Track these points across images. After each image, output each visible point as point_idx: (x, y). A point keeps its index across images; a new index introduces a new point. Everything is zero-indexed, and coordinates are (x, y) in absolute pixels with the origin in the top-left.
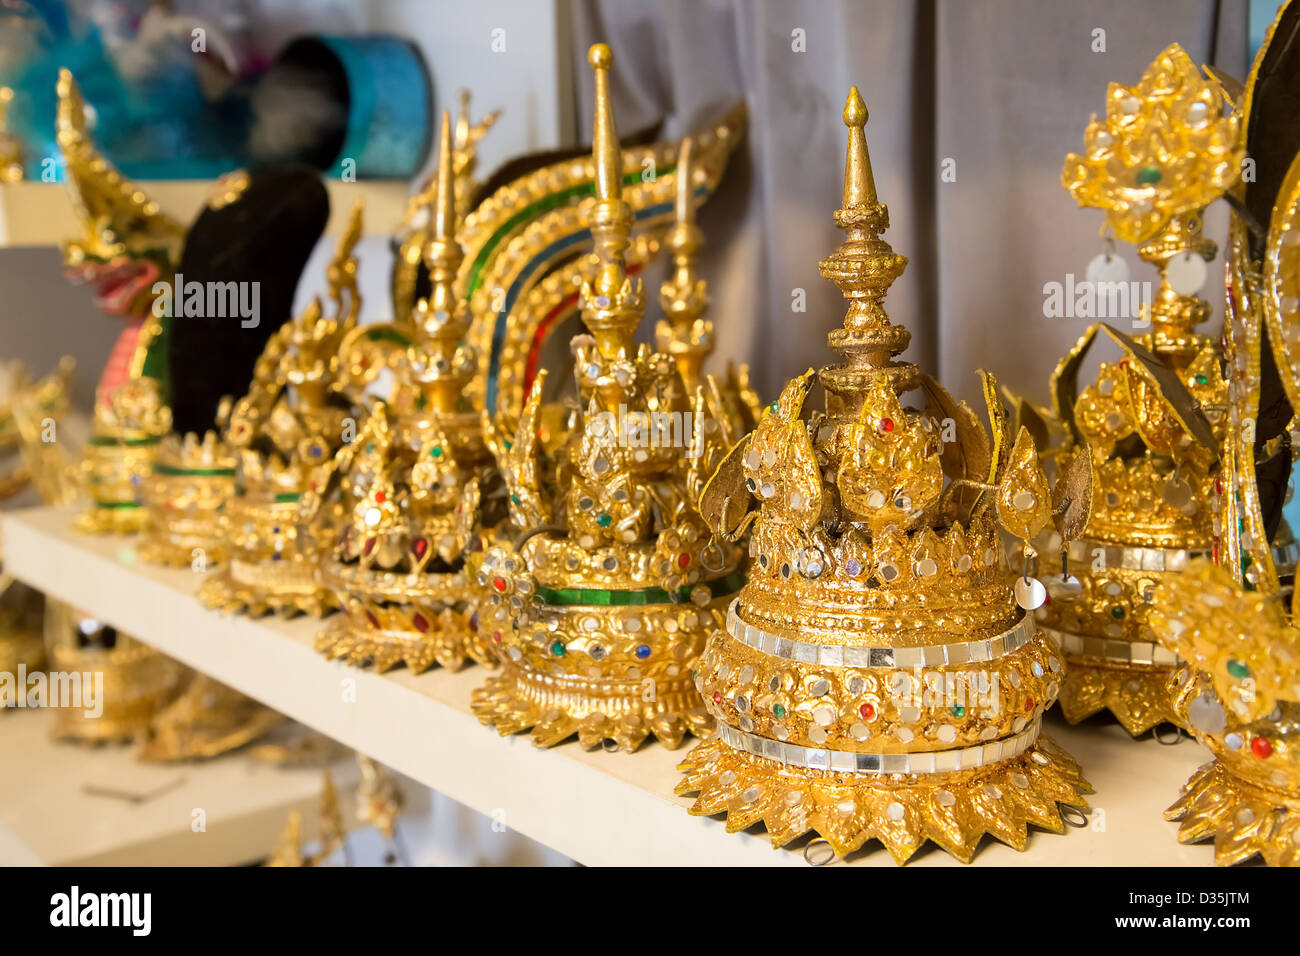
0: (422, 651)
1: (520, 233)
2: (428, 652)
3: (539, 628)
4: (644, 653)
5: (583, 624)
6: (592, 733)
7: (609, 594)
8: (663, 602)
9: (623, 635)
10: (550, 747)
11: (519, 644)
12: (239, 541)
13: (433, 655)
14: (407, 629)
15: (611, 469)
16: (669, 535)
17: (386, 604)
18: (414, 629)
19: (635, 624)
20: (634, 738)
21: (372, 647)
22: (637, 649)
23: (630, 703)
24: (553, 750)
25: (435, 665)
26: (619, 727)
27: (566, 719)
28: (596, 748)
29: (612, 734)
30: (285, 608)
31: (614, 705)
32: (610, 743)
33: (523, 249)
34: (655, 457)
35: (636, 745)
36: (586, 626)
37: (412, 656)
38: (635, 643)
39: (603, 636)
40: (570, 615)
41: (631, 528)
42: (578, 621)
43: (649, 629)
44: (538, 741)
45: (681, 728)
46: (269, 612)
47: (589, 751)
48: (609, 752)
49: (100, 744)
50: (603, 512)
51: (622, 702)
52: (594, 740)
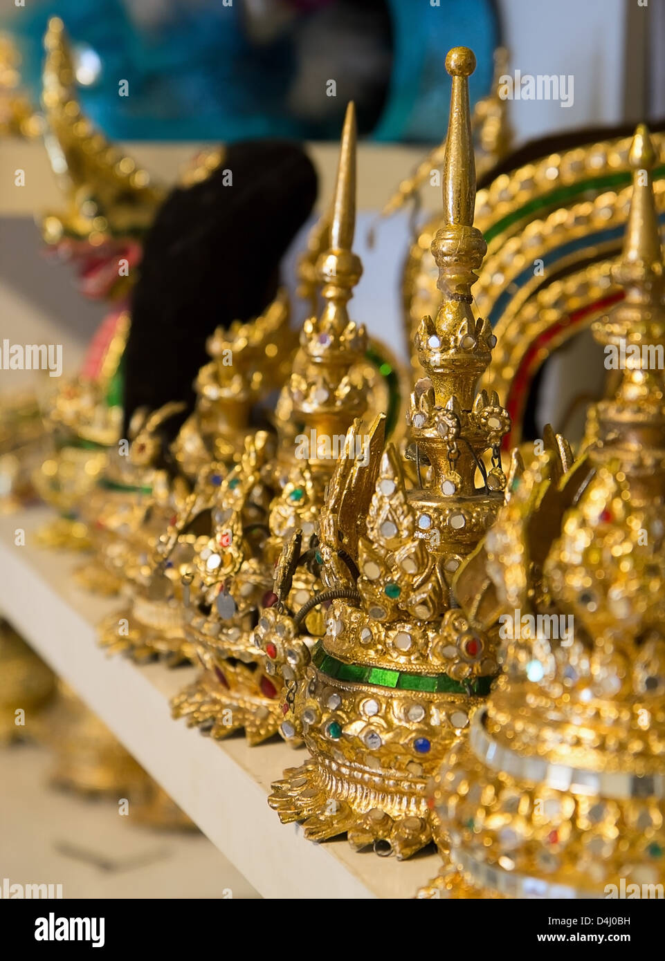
0: (265, 719)
1: (517, 234)
2: (271, 721)
3: (310, 704)
4: (423, 747)
5: (363, 706)
6: (364, 831)
7: (398, 674)
8: (456, 692)
9: (404, 724)
10: (322, 841)
11: (292, 721)
12: (132, 573)
13: (275, 725)
14: (256, 694)
15: (398, 535)
16: (455, 616)
17: (233, 661)
18: (262, 695)
19: (417, 711)
20: (406, 844)
21: (217, 708)
22: (416, 741)
23: (418, 803)
24: (324, 844)
25: (276, 738)
26: (397, 829)
27: (347, 812)
28: (366, 849)
29: (389, 836)
30: (170, 654)
31: (400, 803)
32: (383, 846)
33: (519, 252)
34: (475, 525)
35: (408, 852)
36: (366, 709)
37: (253, 724)
38: (414, 735)
39: (382, 722)
40: (356, 694)
41: (424, 603)
42: (360, 701)
43: (434, 722)
44: (311, 833)
45: (423, 838)
46: (155, 657)
47: (358, 852)
48: (380, 855)
49: (93, 796)
50: (392, 581)
51: (409, 802)
52: (367, 839)
